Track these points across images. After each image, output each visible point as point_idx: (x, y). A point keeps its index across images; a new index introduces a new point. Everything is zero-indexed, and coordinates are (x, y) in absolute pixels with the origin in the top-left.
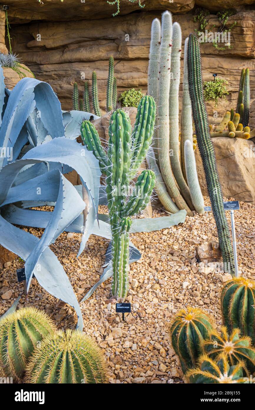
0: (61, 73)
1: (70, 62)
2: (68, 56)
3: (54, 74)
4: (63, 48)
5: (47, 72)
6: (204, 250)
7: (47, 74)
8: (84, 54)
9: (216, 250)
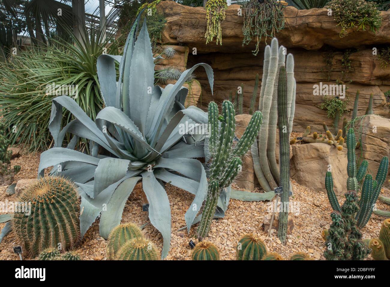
0: (227, 86)
1: (233, 80)
2: (232, 76)
3: (222, 87)
4: (229, 71)
5: (217, 85)
6: (267, 218)
7: (218, 86)
8: (243, 75)
9: (277, 221)
